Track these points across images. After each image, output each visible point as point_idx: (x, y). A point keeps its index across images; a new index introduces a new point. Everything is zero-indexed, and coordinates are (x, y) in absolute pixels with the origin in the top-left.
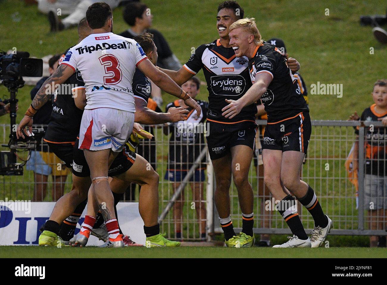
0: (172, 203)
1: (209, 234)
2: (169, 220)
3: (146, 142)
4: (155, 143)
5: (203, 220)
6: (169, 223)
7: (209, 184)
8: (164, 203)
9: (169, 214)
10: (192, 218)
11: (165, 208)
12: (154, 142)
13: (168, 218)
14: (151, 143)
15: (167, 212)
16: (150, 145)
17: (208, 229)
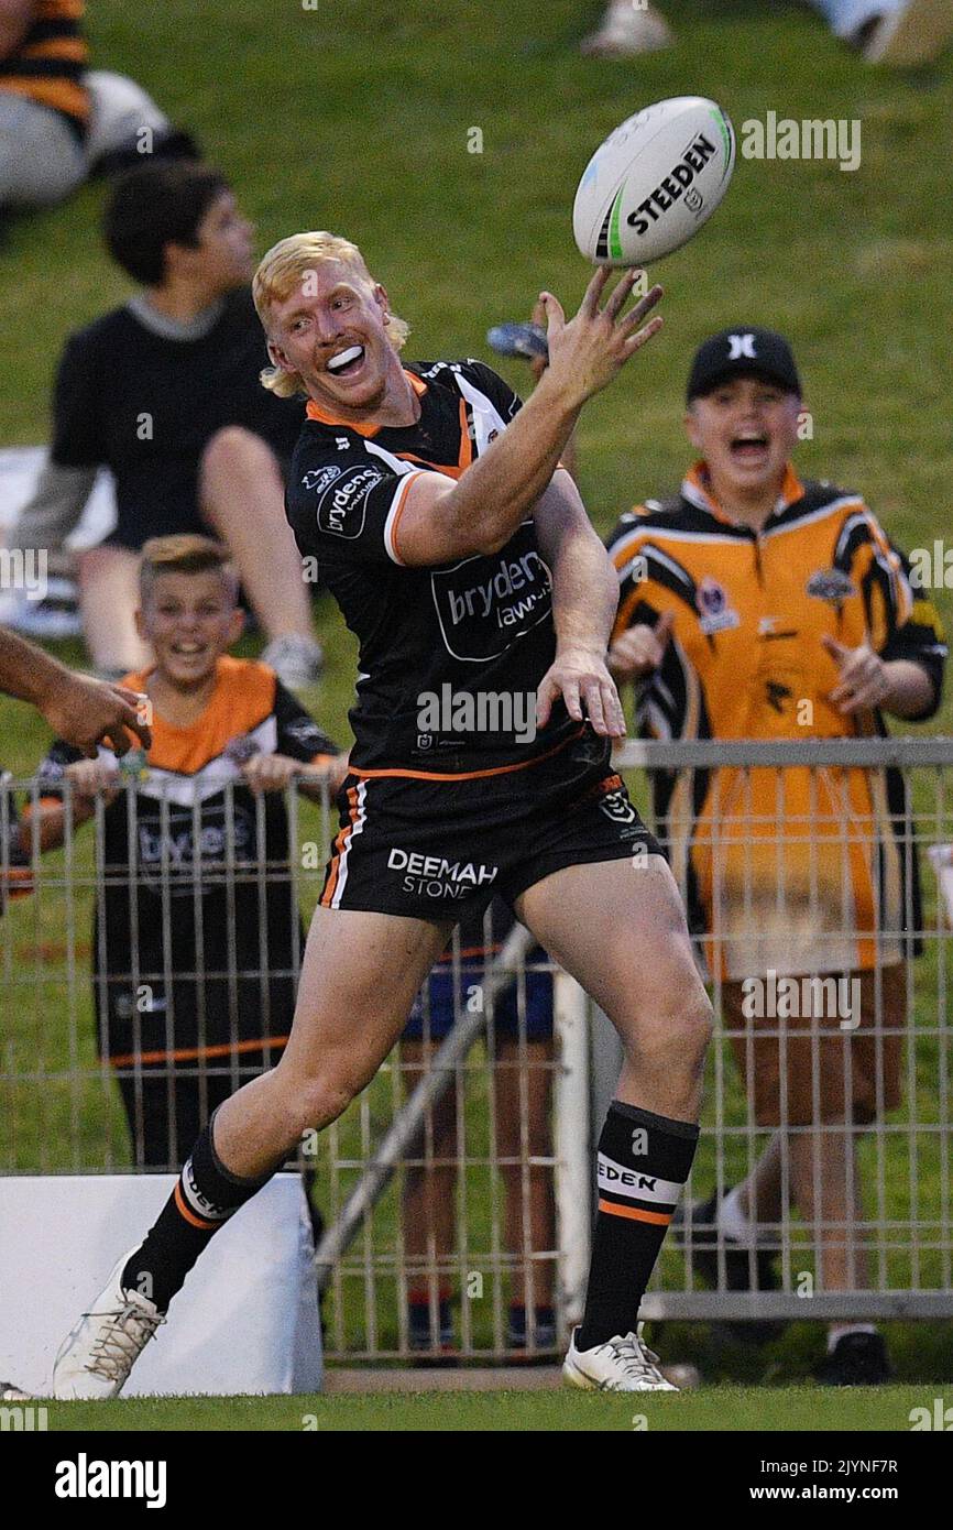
0: (383, 1171)
1: (571, 1326)
2: (368, 1258)
3: (244, 864)
4: (286, 870)
5: (543, 1255)
6: (368, 1272)
7: (567, 1072)
8: (343, 1171)
9: (368, 1227)
10: (487, 1250)
11: (346, 1201)
12: (283, 864)
13: (361, 1252)
14: (269, 871)
15: (359, 1221)
16: (262, 879)
17: (568, 1301)
